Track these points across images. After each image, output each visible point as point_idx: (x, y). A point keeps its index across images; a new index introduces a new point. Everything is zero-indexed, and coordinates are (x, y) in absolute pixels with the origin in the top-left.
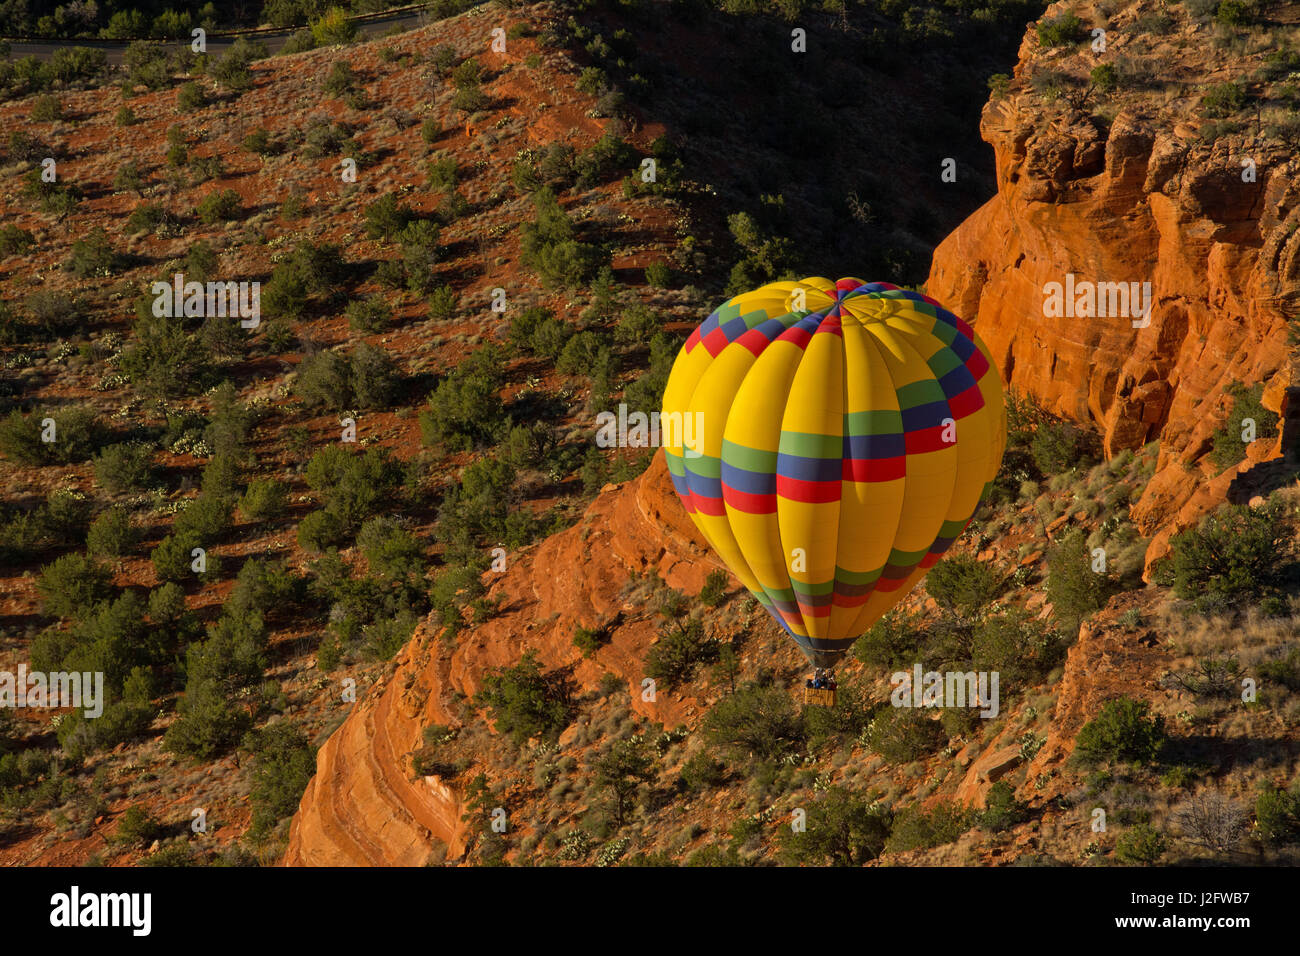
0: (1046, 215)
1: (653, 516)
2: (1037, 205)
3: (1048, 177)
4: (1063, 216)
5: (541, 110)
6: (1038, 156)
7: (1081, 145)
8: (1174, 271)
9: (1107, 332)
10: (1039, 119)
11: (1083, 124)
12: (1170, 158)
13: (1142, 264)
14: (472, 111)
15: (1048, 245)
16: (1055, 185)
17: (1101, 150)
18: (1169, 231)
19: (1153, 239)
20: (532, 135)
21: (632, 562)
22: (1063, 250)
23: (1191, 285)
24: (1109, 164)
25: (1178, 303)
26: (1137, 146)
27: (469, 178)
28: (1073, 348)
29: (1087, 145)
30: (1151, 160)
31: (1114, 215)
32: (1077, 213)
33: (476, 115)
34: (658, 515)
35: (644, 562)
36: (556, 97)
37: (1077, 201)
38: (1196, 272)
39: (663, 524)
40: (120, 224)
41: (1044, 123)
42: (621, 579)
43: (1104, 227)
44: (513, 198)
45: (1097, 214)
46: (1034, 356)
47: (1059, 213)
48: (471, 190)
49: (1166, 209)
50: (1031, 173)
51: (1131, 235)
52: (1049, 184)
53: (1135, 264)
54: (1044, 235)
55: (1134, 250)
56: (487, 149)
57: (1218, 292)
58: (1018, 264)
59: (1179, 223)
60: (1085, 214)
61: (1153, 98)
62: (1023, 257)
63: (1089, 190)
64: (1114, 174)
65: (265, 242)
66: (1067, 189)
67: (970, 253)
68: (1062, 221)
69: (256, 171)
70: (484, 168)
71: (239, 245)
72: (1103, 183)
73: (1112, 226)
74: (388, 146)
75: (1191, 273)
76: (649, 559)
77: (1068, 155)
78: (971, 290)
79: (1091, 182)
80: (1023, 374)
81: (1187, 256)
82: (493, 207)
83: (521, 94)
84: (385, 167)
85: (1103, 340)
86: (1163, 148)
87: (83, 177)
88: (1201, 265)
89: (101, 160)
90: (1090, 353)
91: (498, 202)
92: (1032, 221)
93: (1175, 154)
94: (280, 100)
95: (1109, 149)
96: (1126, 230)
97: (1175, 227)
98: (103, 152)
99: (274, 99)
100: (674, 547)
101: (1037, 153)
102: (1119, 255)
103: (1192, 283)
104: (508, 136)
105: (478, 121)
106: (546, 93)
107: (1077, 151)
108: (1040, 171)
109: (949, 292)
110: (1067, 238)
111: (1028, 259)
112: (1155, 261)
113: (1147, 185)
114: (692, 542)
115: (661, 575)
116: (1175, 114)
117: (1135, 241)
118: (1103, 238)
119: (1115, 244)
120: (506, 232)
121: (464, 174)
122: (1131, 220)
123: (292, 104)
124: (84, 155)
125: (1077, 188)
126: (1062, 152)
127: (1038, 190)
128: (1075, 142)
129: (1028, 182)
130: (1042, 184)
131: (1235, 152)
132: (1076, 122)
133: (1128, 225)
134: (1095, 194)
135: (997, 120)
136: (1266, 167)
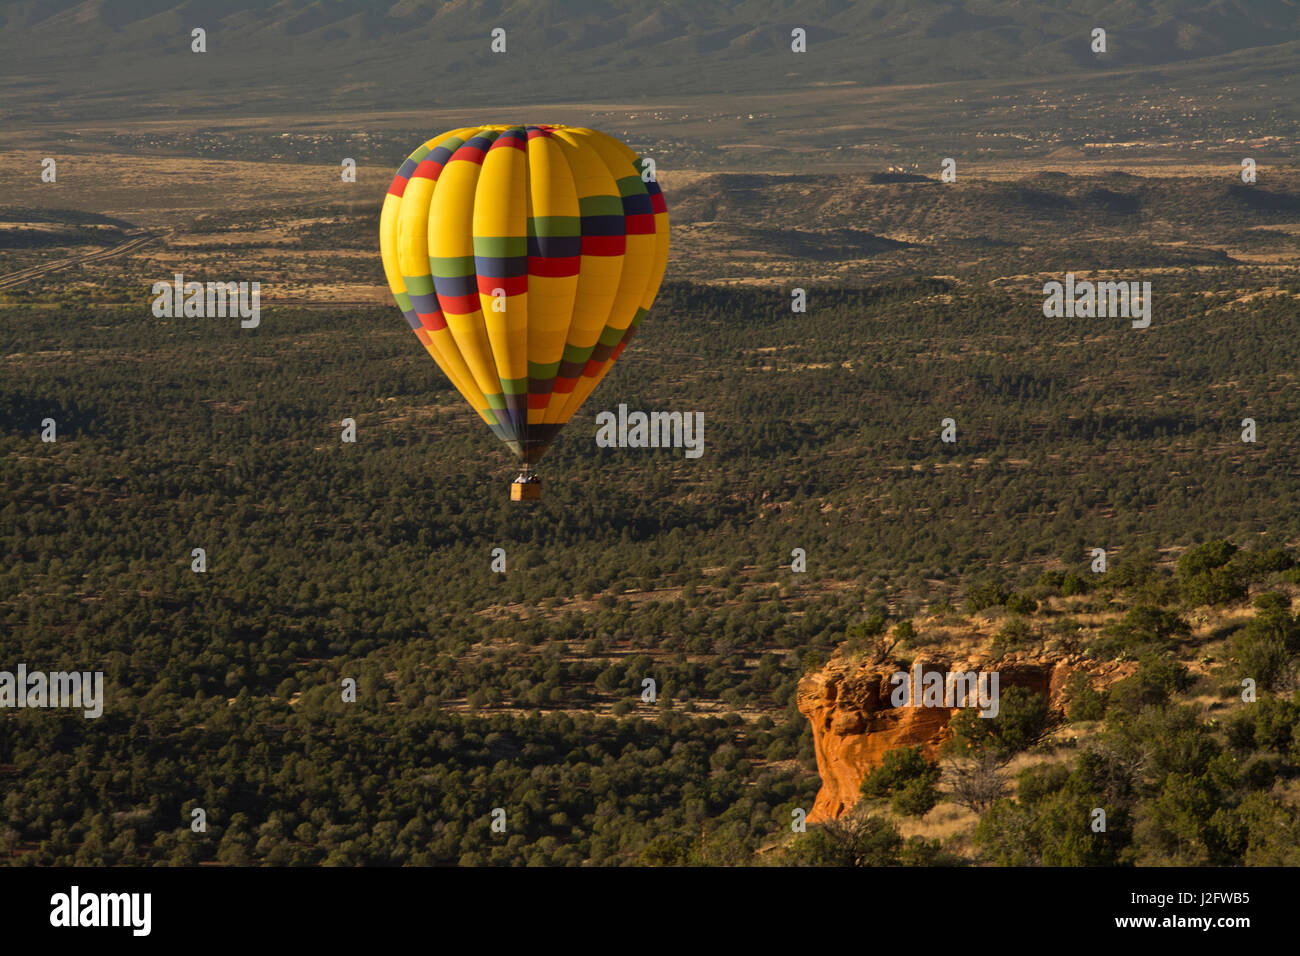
0: (858, 747)
2: (850, 739)
3: (858, 708)
4: (873, 745)
6: (847, 690)
7: (886, 678)
10: (847, 670)
11: (887, 664)
16: (864, 715)
31: (919, 740)
32: (886, 740)
37: (885, 729)
41: (852, 671)
45: (905, 739)
47: (870, 742)
50: (842, 706)
52: (859, 714)
54: (859, 769)
60: (893, 740)
61: (950, 647)
62: (842, 806)
63: (896, 719)
66: (875, 718)
68: (873, 751)
72: (908, 711)
77: (874, 687)
79: (897, 711)
92: (846, 758)
101: (846, 686)
107: (882, 683)
108: (850, 703)
111: (847, 807)
116: (969, 653)
125: (884, 717)
126: (869, 684)
127: (849, 721)
128: (880, 677)
129: (840, 717)
130: (852, 715)
131: (1023, 659)
132: (880, 662)
133: (933, 748)
134: (901, 722)
135: (812, 688)
136: (1052, 664)
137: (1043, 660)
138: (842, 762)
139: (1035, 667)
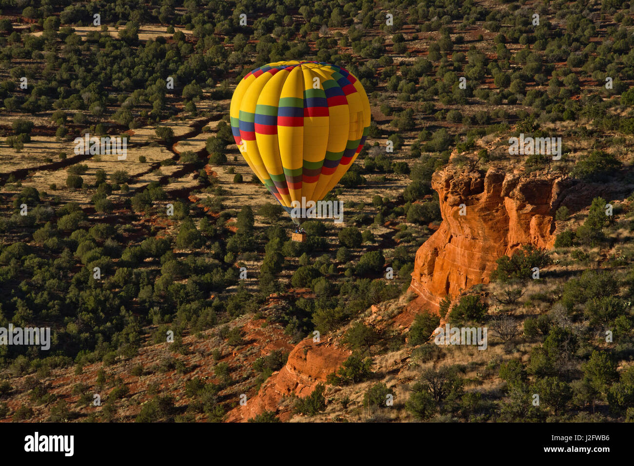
0: (460, 213)
1: (293, 369)
2: (455, 208)
3: (460, 194)
5: (267, 343)
6: (455, 185)
7: (474, 180)
8: (516, 232)
9: (488, 264)
10: (455, 173)
11: (475, 172)
12: (511, 181)
13: (502, 232)
14: (236, 346)
15: (462, 227)
16: (463, 198)
17: (483, 182)
18: (513, 215)
19: (506, 220)
20: (263, 352)
21: (284, 391)
22: (468, 229)
23: (523, 238)
24: (486, 187)
25: (519, 247)
26: (497, 178)
27: (234, 371)
28: (474, 272)
29: (476, 180)
30: (504, 183)
31: (489, 210)
32: (473, 210)
33: (237, 348)
34: (295, 369)
35: (289, 390)
36: (274, 337)
37: (473, 204)
38: (525, 232)
39: (297, 371)
40: (73, 405)
41: (458, 174)
42: (279, 399)
43: (485, 215)
44: (254, 377)
45: (482, 210)
46: (458, 279)
47: (465, 210)
48: (234, 376)
49: (511, 204)
50: (452, 193)
51: (497, 219)
52: (460, 197)
53: (499, 231)
54: (460, 223)
55: (498, 225)
56: (242, 359)
57: (535, 238)
58: (450, 241)
59: (517, 210)
60: (476, 210)
61: (505, 163)
62: (451, 237)
63: (478, 199)
64: (488, 192)
65: (139, 403)
66: (468, 199)
67: (431, 246)
68: (467, 215)
69: (137, 382)
70: (241, 367)
71: (128, 406)
72: (484, 196)
73: (489, 215)
74: (198, 363)
75: (523, 233)
76: (291, 389)
77: (468, 184)
78: (431, 260)
79: (479, 196)
80: (454, 288)
81: (521, 225)
82: (244, 381)
83: (259, 337)
84: (196, 371)
85: (487, 267)
86: (509, 177)
87: (58, 393)
88: (527, 229)
89: (66, 387)
90: (481, 273)
91: (247, 378)
92: (454, 216)
93: (514, 179)
94: (150, 358)
95: (486, 180)
96: (495, 217)
97: (515, 212)
98: (68, 384)
99: (147, 358)
100: (302, 381)
101: (454, 184)
102: (492, 227)
103: (524, 237)
104: (252, 354)
105: (238, 350)
106: (270, 336)
107: (472, 182)
108: (456, 192)
109: (422, 264)
110: (469, 222)
111: (454, 237)
112: (508, 230)
113: (502, 194)
114: (310, 376)
115: (296, 395)
116: (514, 167)
117: (498, 221)
118: (485, 221)
119: (490, 223)
120: (250, 388)
121: (231, 370)
122: (497, 212)
123: (155, 359)
124: (60, 386)
125: (472, 199)
126: (466, 183)
127: (455, 201)
128: (471, 179)
129: (451, 198)
130: (457, 197)
131: (539, 175)
132: (471, 171)
133: (495, 214)
134: (481, 201)
135: (439, 178)
136: (553, 180)
137: (549, 177)
138: (452, 218)
139: (545, 181)
